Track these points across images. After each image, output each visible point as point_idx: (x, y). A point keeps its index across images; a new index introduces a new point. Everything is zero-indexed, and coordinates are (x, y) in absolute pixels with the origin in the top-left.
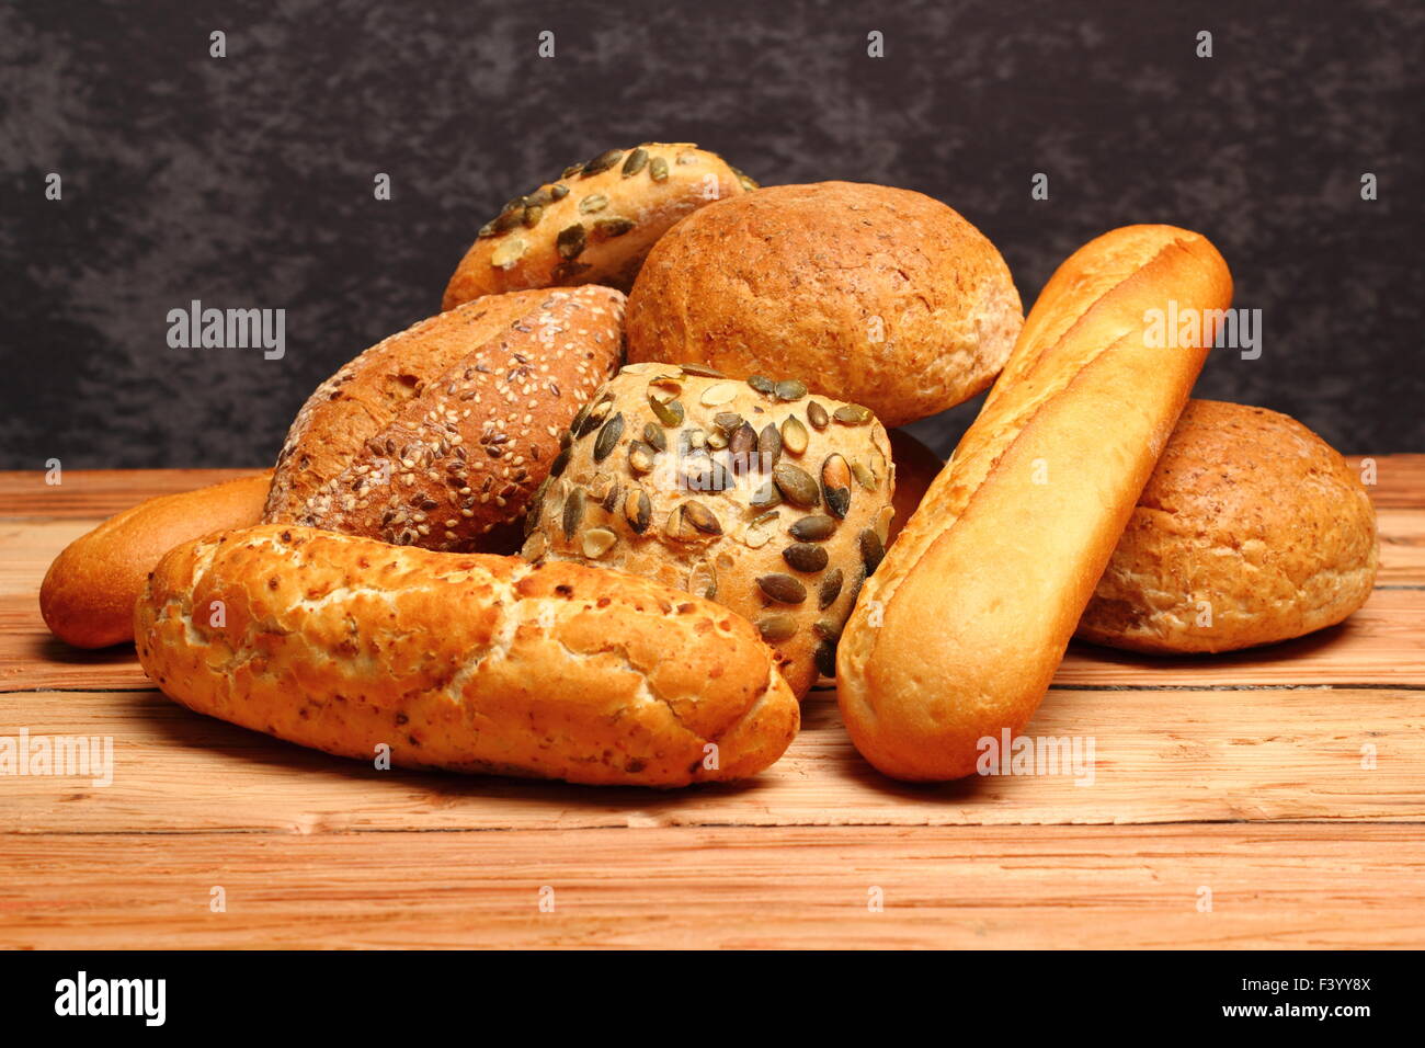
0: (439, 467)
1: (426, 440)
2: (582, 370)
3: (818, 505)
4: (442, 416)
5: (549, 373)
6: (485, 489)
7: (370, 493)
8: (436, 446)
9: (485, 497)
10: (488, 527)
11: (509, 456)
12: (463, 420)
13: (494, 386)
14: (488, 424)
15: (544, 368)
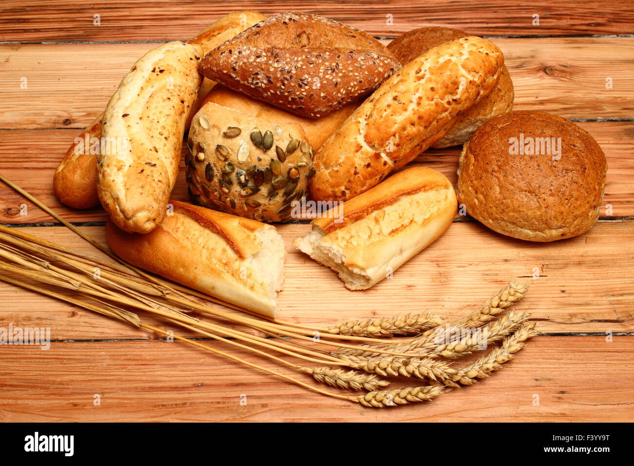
0: (283, 74)
1: (287, 63)
2: (352, 84)
4: (297, 61)
5: (340, 77)
6: (289, 92)
7: (259, 62)
9: (286, 94)
10: (281, 102)
11: (303, 90)
12: (301, 68)
13: (320, 67)
14: (306, 76)
15: (340, 75)
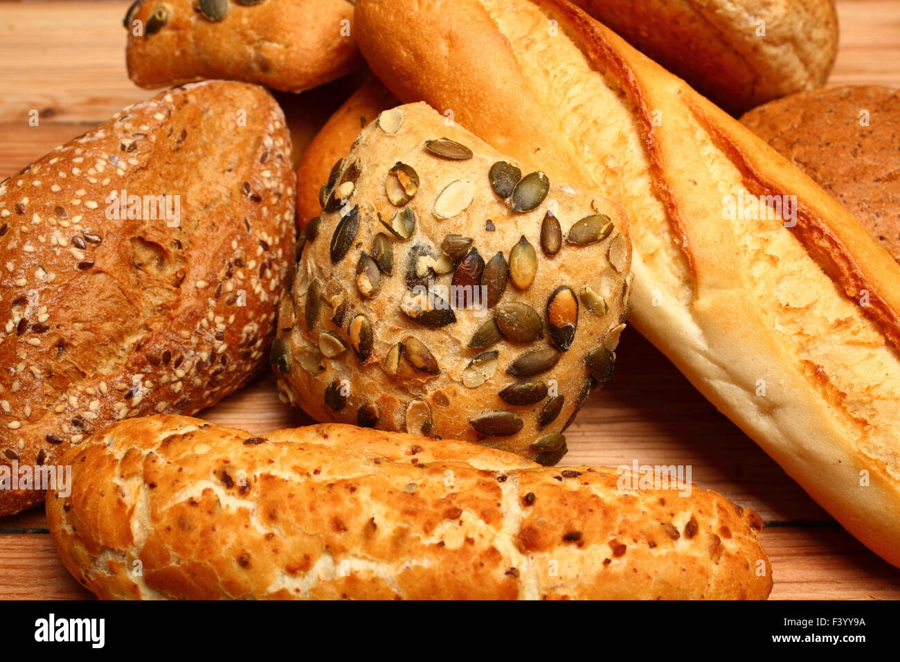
3: (541, 337)
8: (205, 356)
